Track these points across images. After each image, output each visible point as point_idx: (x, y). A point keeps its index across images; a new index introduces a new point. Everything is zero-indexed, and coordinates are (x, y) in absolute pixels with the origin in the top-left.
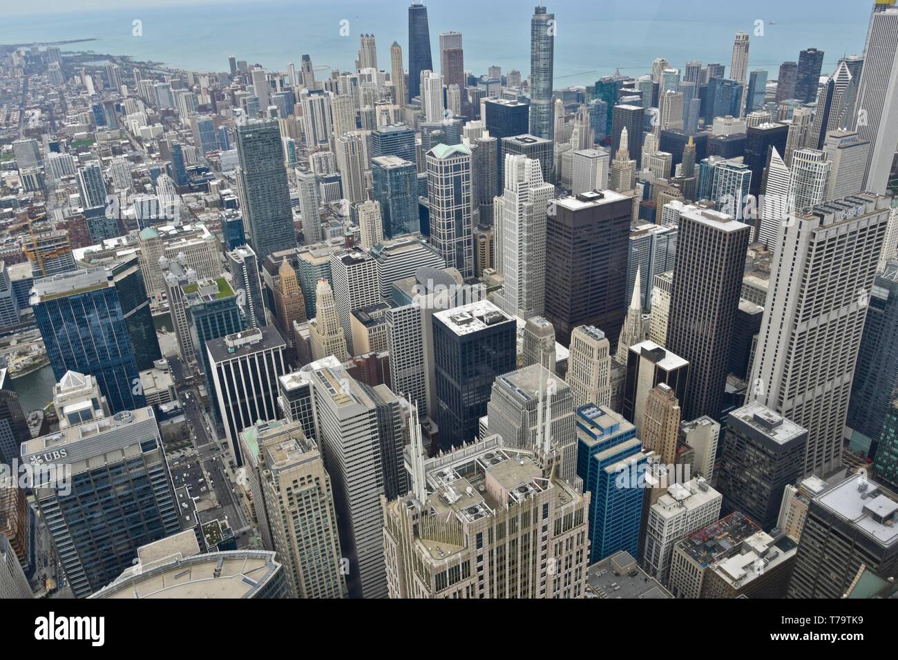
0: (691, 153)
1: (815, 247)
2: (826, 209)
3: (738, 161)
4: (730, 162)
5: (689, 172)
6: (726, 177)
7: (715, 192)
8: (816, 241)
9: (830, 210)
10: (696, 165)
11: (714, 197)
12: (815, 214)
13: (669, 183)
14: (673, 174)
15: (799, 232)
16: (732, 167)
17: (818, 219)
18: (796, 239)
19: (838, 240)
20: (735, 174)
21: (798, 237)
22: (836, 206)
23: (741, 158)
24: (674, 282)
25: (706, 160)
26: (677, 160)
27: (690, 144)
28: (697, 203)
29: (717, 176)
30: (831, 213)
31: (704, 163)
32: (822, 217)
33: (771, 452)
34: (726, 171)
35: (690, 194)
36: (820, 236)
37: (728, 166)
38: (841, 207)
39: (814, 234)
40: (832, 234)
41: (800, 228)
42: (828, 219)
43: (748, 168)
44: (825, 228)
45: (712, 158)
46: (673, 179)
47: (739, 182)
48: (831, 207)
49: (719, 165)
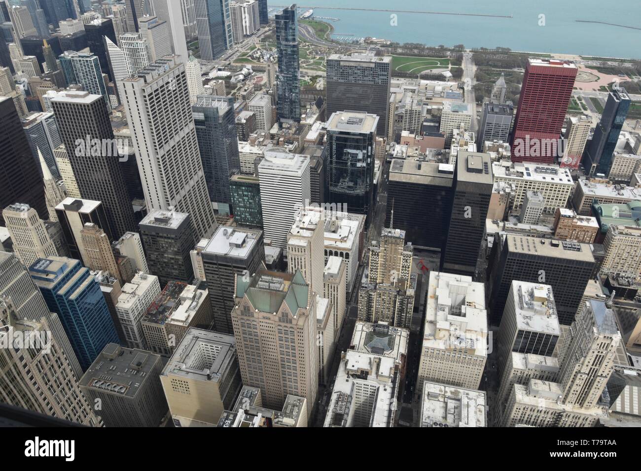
0: (49, 52)
1: (147, 98)
2: (145, 71)
3: (86, 52)
4: (80, 53)
5: (53, 67)
6: (81, 64)
7: (78, 77)
8: (146, 94)
9: (148, 72)
10: (58, 61)
11: (79, 81)
12: (139, 77)
13: (42, 78)
14: (43, 71)
15: (134, 91)
16: (83, 57)
17: (142, 80)
18: (134, 96)
19: (160, 90)
20: (87, 61)
21: (135, 95)
22: (151, 68)
23: (88, 49)
24: (67, 150)
25: (62, 55)
26: (41, 59)
27: (46, 46)
28: (68, 88)
29: (75, 66)
30: (149, 73)
31: (61, 58)
32: (144, 77)
33: (173, 236)
34: (80, 61)
35: (61, 83)
36: (148, 90)
37: (79, 56)
38: (154, 68)
39: (144, 90)
40: (155, 87)
41: (133, 88)
42: (149, 78)
43: (95, 55)
44: (149, 84)
45: (66, 53)
46: (43, 75)
47: (92, 66)
48: (148, 70)
49: (73, 57)
